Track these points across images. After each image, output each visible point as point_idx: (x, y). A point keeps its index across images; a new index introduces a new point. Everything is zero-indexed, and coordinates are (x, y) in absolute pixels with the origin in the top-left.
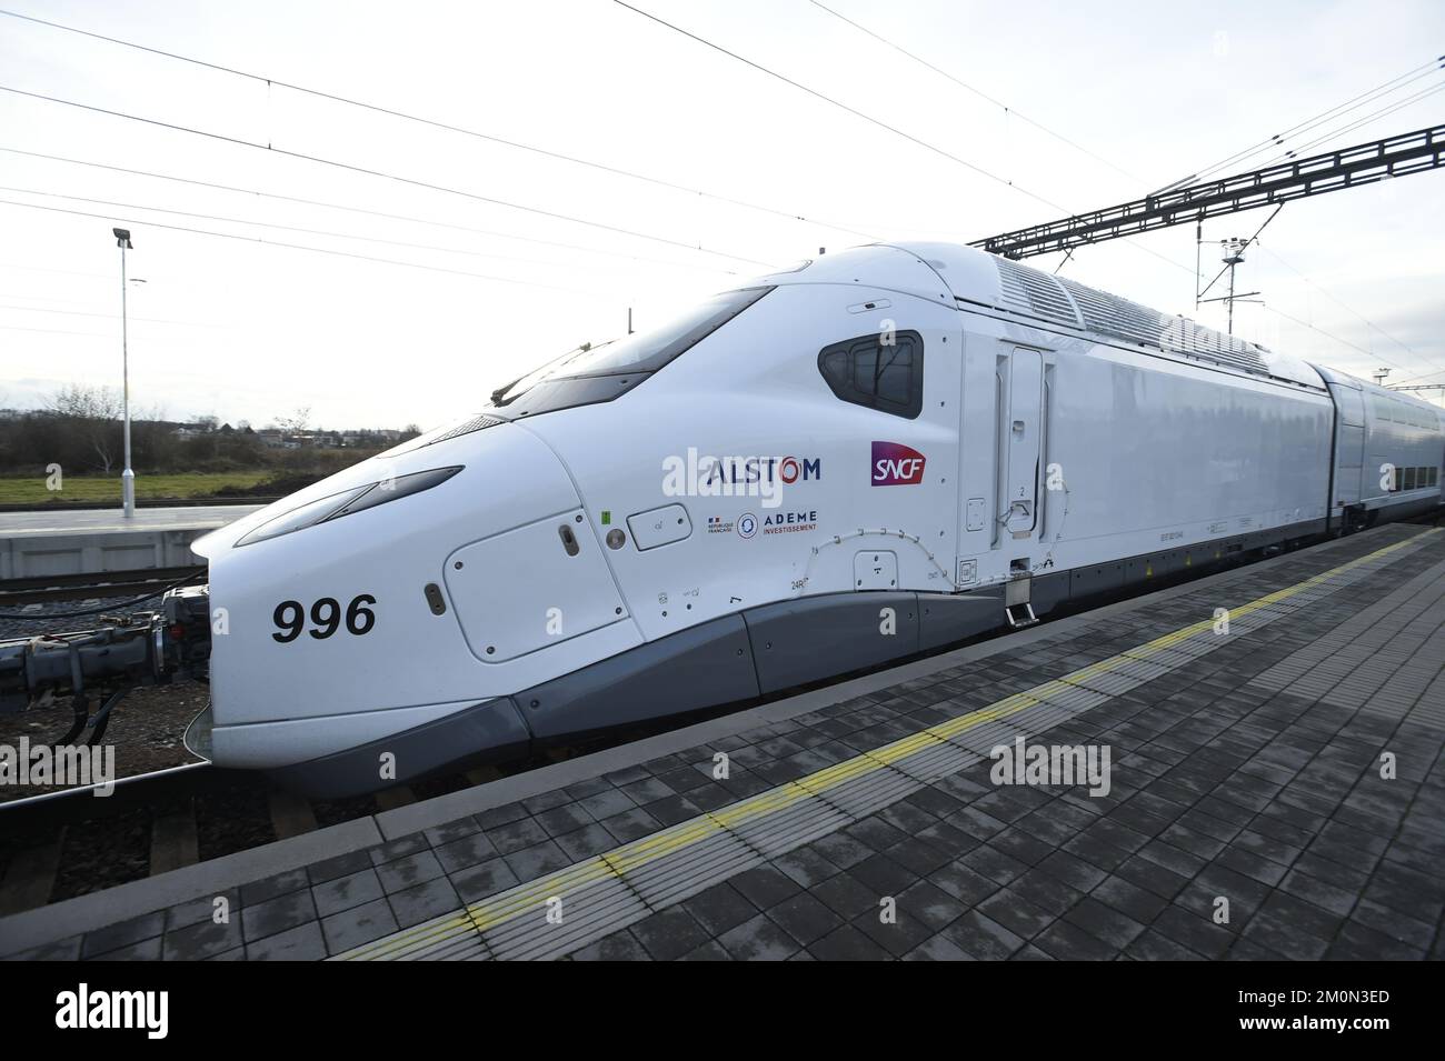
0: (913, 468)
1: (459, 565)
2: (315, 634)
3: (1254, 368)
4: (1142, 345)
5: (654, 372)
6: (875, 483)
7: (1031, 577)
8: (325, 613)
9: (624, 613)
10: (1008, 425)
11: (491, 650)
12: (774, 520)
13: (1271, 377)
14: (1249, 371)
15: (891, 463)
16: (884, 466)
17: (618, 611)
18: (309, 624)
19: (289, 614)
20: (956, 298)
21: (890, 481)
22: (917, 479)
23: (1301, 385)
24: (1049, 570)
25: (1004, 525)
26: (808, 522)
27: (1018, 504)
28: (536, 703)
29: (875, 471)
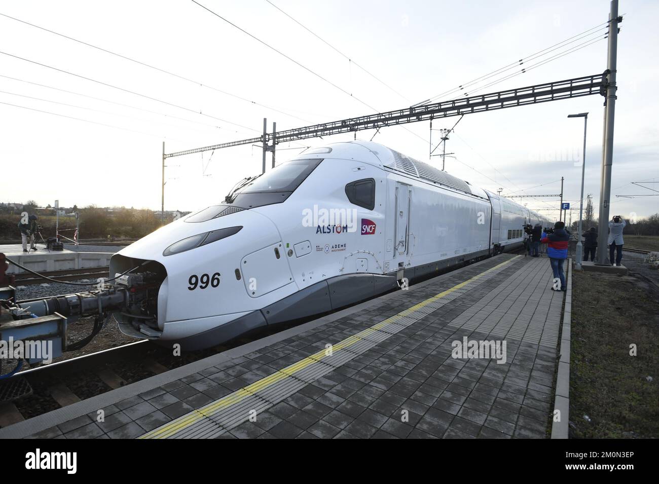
0: (373, 228)
1: (245, 262)
2: (201, 287)
3: (468, 192)
4: (435, 183)
5: (293, 192)
6: (362, 234)
7: (404, 269)
8: (205, 279)
9: (292, 280)
10: (398, 213)
11: (254, 293)
12: (334, 247)
13: (472, 195)
14: (466, 193)
15: (366, 226)
16: (365, 227)
17: (291, 279)
18: (200, 284)
19: (194, 280)
20: (384, 166)
21: (366, 233)
22: (373, 233)
23: (482, 198)
24: (409, 267)
25: (397, 250)
26: (344, 248)
27: (400, 242)
28: (268, 312)
29: (362, 230)
